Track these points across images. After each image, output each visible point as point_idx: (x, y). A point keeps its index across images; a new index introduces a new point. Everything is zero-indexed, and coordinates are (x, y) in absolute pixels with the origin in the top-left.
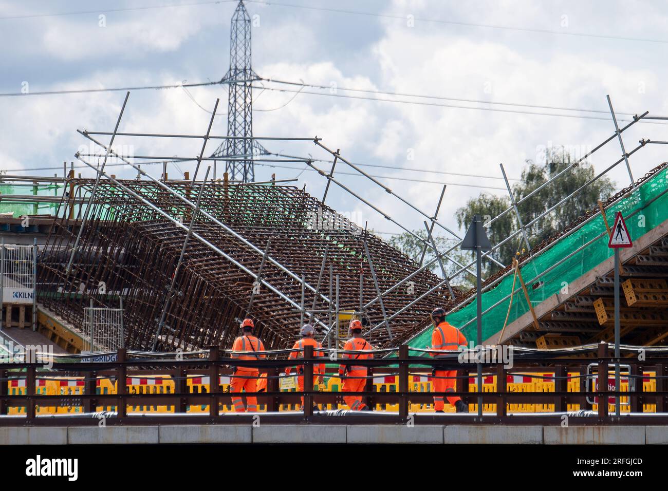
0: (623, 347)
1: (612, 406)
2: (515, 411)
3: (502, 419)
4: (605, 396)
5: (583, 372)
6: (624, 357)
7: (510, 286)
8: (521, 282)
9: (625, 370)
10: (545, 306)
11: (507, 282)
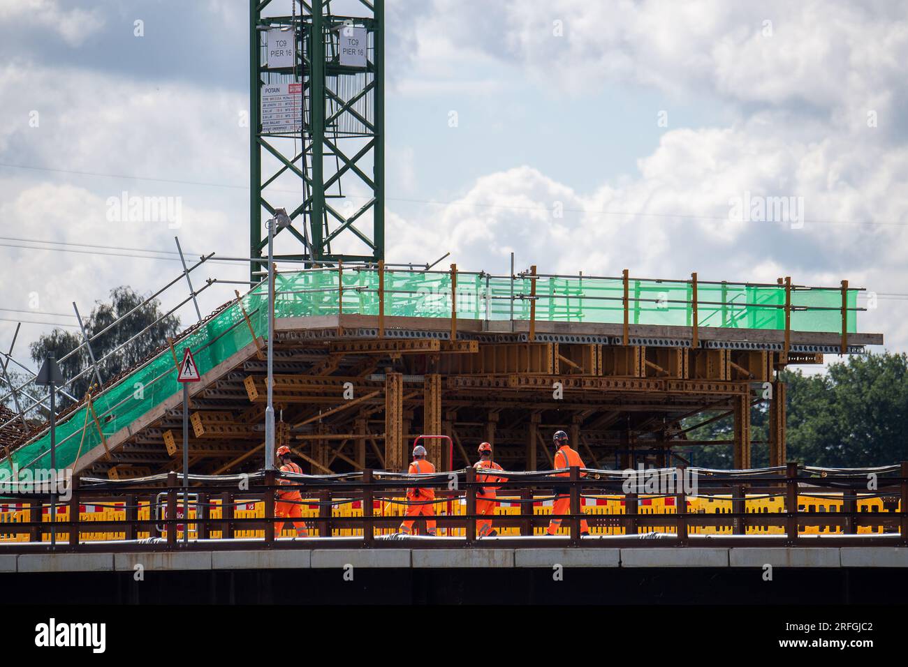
0: (191, 477)
1: (180, 533)
2: (87, 539)
3: (75, 547)
4: (174, 524)
5: (153, 501)
6: (192, 486)
7: (82, 419)
8: (93, 415)
9: (193, 498)
10: (117, 438)
11: (81, 415)
